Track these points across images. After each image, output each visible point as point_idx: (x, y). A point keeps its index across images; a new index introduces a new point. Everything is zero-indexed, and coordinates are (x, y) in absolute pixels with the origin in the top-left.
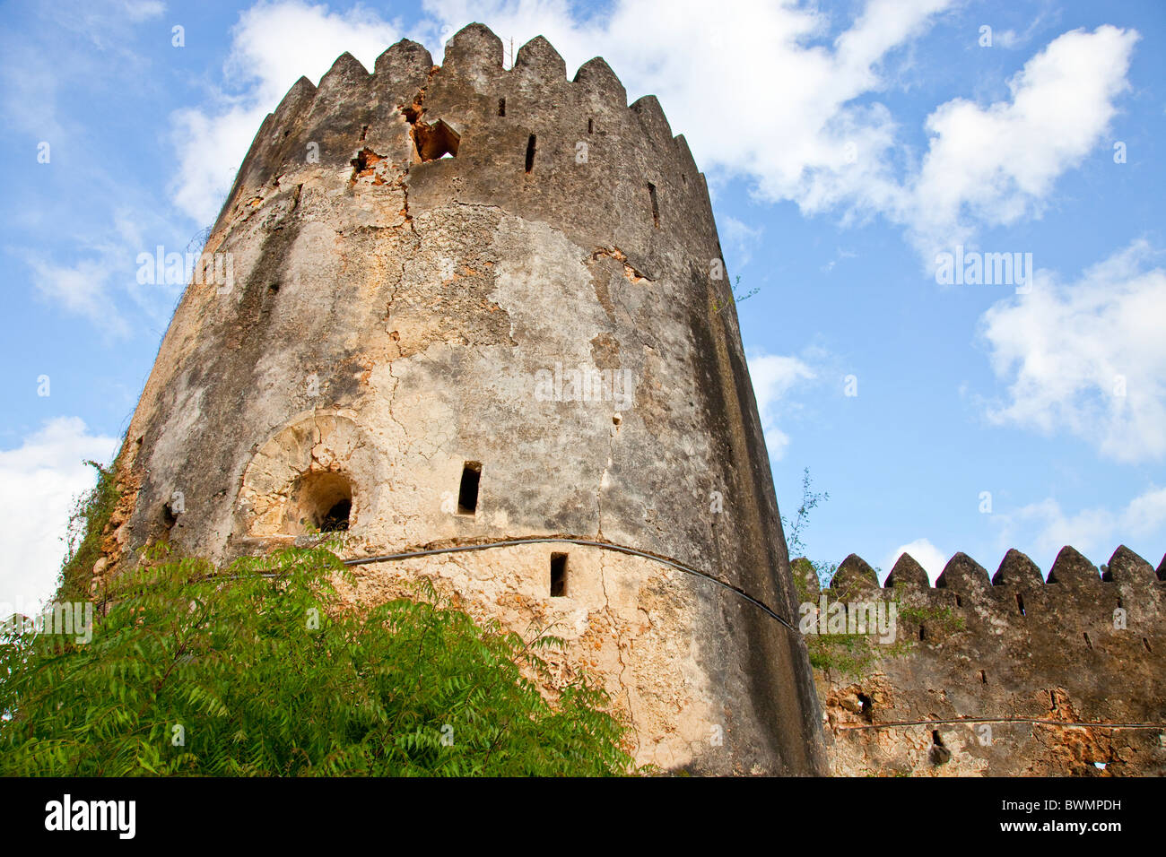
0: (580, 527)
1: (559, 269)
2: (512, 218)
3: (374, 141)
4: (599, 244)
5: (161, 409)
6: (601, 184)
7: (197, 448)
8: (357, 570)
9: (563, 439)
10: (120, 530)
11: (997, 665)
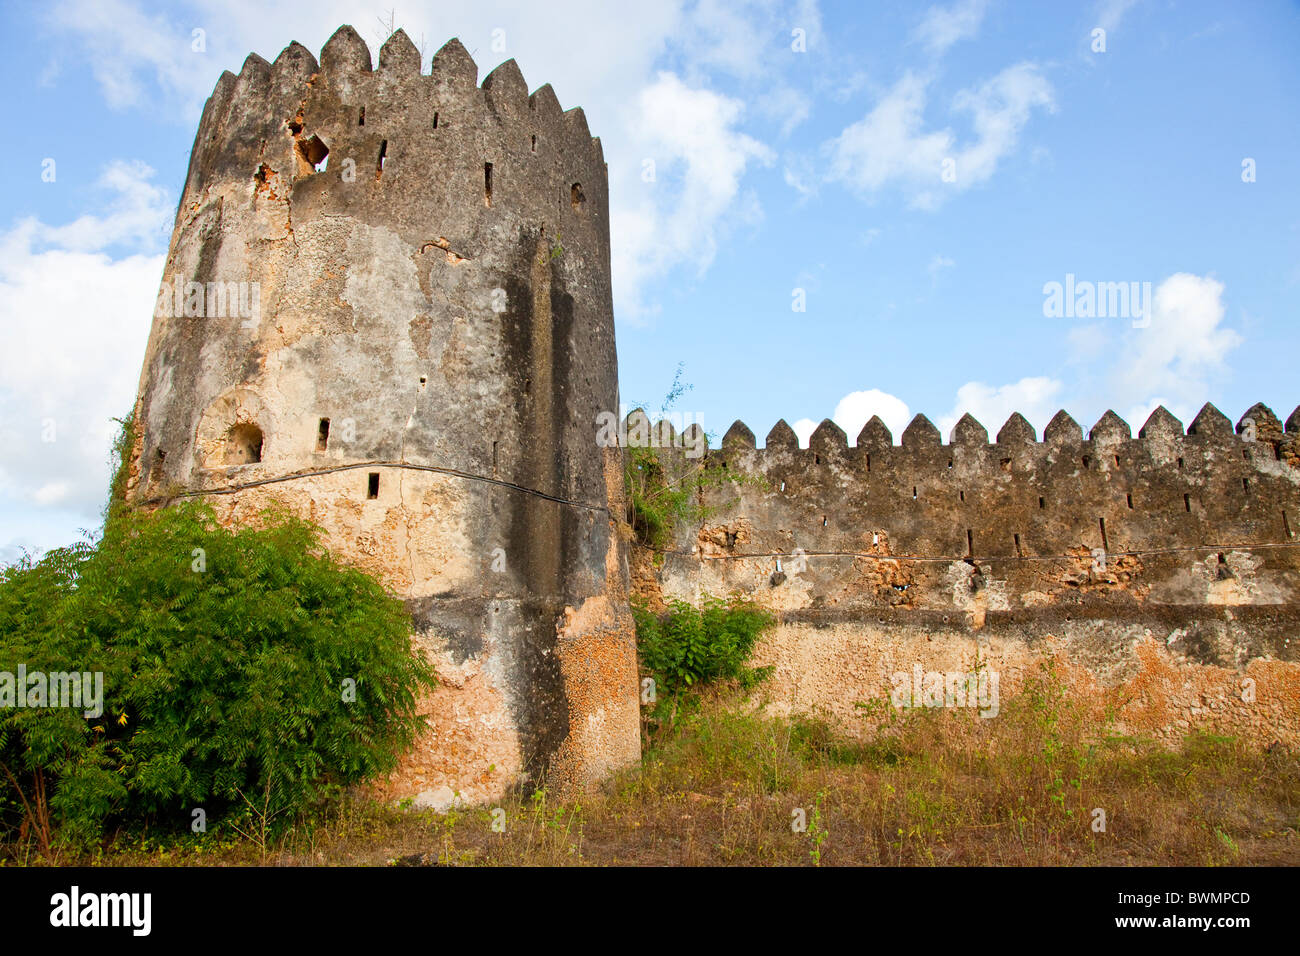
0: (389, 456)
1: (392, 266)
2: (361, 226)
3: (270, 157)
4: (427, 238)
5: (151, 377)
6: (437, 179)
7: (172, 410)
8: (260, 488)
9: (382, 398)
10: (138, 461)
11: (837, 511)
